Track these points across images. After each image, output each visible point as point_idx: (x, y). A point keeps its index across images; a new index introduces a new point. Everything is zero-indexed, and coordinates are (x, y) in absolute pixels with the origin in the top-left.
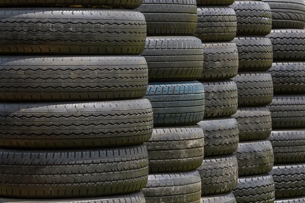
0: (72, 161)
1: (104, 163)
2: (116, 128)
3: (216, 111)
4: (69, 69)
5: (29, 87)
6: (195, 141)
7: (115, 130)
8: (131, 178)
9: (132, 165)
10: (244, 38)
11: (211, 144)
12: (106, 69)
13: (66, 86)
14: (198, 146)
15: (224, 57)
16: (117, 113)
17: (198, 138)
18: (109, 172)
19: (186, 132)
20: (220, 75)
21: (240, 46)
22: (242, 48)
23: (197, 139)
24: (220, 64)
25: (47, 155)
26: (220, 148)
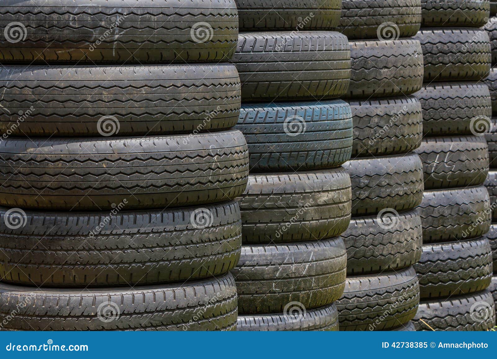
0: (106, 229)
1: (157, 232)
2: (176, 178)
3: (383, 144)
4: (99, 86)
5: (40, 114)
6: (331, 195)
7: (176, 181)
8: (205, 256)
9: (206, 235)
10: (441, 31)
11: (373, 196)
12: (160, 85)
13: (95, 113)
14: (338, 201)
15: (395, 62)
16: (179, 155)
17: (338, 190)
18: (165, 246)
19: (316, 180)
20: (389, 90)
21: (435, 44)
22: (437, 47)
23: (335, 190)
24: (389, 73)
25: (67, 220)
26: (389, 201)
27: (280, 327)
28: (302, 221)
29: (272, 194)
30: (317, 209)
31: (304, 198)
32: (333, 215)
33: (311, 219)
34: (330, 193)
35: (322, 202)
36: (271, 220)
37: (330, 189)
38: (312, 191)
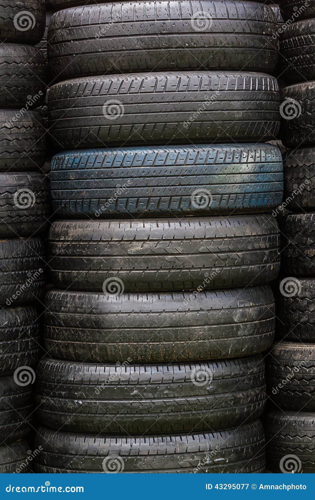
27: (86, 377)
28: (109, 270)
29: (80, 241)
30: (127, 258)
31: (111, 247)
32: (154, 267)
33: (120, 269)
34: (147, 244)
35: (134, 252)
36: (81, 268)
37: (146, 239)
38: (121, 240)
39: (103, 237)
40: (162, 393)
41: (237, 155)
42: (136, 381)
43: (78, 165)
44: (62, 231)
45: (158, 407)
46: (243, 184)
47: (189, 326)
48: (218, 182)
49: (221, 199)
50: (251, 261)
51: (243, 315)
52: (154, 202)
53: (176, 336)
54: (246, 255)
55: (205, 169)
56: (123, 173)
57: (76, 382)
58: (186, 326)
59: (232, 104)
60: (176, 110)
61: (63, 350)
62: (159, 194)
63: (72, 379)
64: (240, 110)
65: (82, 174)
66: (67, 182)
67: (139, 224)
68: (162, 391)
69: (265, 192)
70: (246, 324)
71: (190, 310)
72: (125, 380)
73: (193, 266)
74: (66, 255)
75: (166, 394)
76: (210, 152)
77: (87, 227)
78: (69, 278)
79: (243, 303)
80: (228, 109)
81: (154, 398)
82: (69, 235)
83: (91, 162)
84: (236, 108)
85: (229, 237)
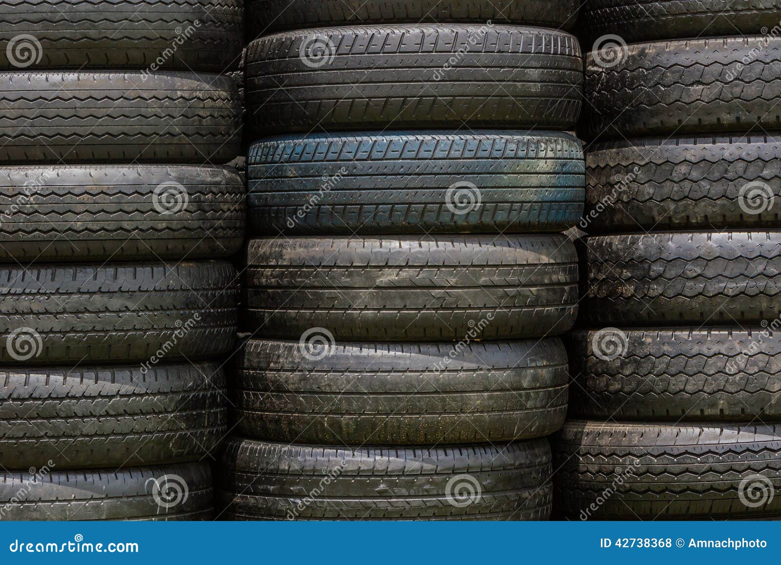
15: (722, 74)
19: (378, 250)
23: (414, 267)
26: (703, 303)
27: (308, 464)
28: (347, 309)
29: (303, 266)
30: (375, 292)
31: (350, 275)
32: (415, 304)
33: (363, 307)
34: (405, 271)
35: (386, 283)
36: (303, 305)
37: (404, 264)
38: (366, 265)
39: (338, 261)
40: (420, 489)
41: (533, 146)
42: (384, 470)
43: (301, 157)
44: (273, 251)
45: (413, 509)
46: (540, 189)
47: (462, 392)
48: (507, 185)
49: (511, 210)
50: (548, 301)
51: (535, 378)
52: (417, 212)
53: (443, 406)
54: (541, 291)
55: (490, 165)
56: (371, 168)
57: (292, 471)
58: (457, 392)
59: (527, 72)
60: (451, 78)
61: (271, 426)
62: (423, 199)
63: (287, 468)
64: (538, 82)
65: (307, 169)
66: (282, 181)
67: (392, 243)
68: (421, 486)
69: (567, 202)
70: (538, 392)
71: (464, 368)
72: (367, 470)
73: (470, 305)
74: (279, 286)
75: (427, 490)
76: (497, 141)
77: (313, 246)
78: (282, 321)
79: (534, 361)
80: (523, 79)
81: (409, 496)
82: (284, 257)
83: (322, 151)
84: (533, 78)
85: (520, 265)
